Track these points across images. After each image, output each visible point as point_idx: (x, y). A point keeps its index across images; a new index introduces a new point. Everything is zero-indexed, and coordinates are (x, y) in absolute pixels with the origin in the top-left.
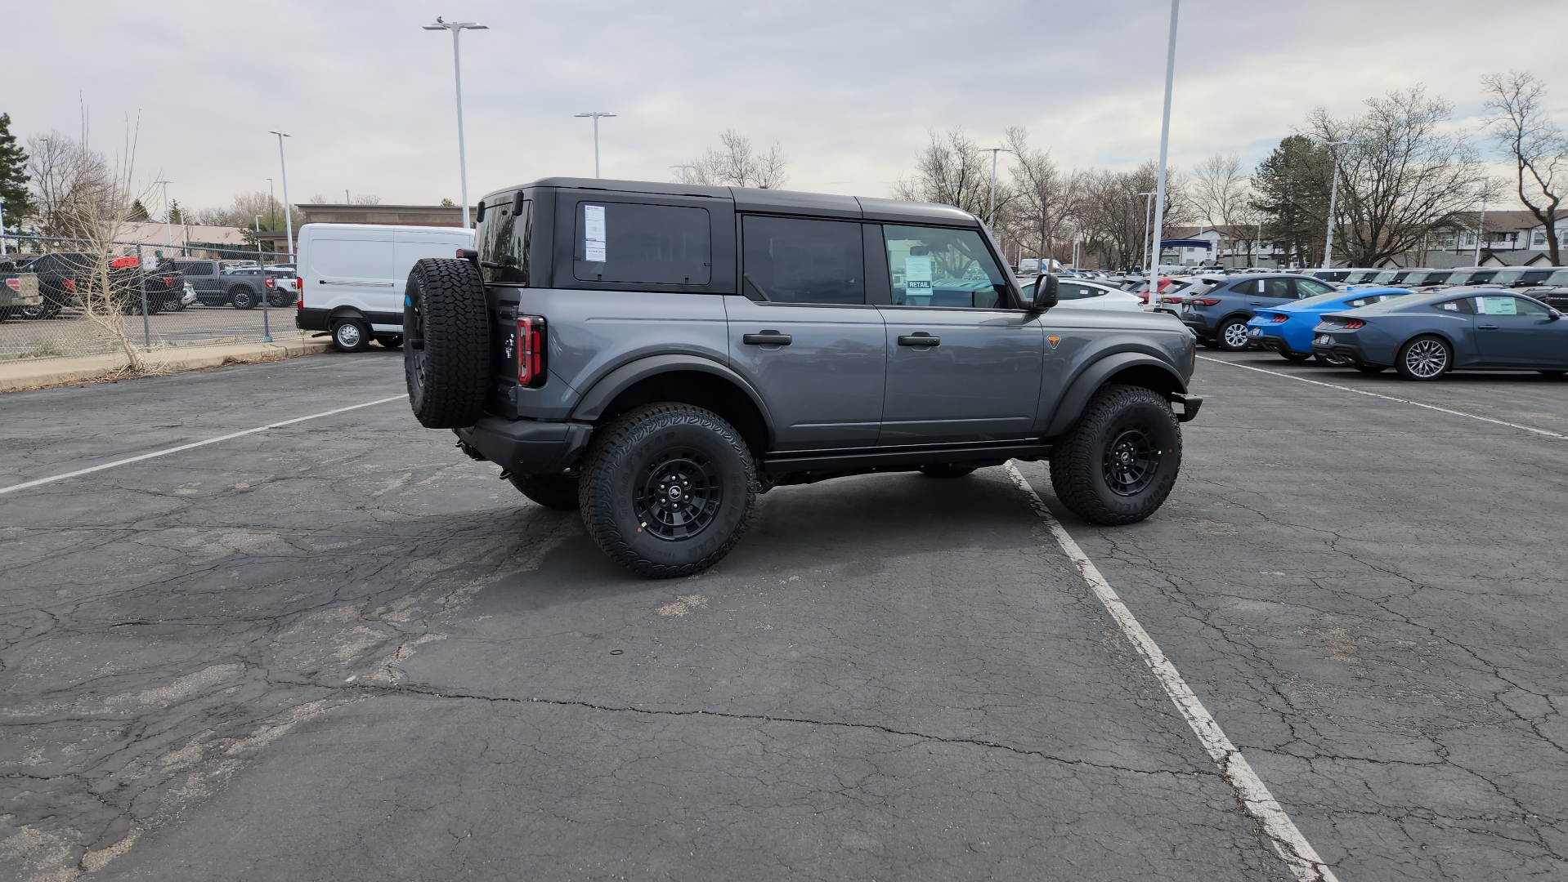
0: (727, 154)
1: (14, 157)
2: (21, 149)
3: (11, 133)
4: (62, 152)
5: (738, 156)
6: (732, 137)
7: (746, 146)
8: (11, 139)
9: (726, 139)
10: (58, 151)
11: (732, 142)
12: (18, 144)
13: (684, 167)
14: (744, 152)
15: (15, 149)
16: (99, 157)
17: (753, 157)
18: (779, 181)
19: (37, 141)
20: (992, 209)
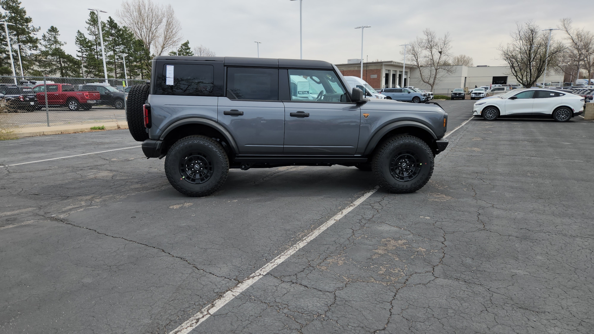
0: (425, 39)
1: (190, 54)
2: (192, 52)
3: (189, 47)
4: (203, 52)
5: (430, 40)
6: (428, 31)
7: (434, 35)
8: (189, 49)
9: (425, 33)
10: (202, 52)
11: (428, 33)
12: (191, 50)
13: (406, 45)
14: (433, 37)
15: (190, 52)
16: (214, 53)
17: (436, 40)
18: (447, 49)
19: (197, 49)
20: (547, 56)
